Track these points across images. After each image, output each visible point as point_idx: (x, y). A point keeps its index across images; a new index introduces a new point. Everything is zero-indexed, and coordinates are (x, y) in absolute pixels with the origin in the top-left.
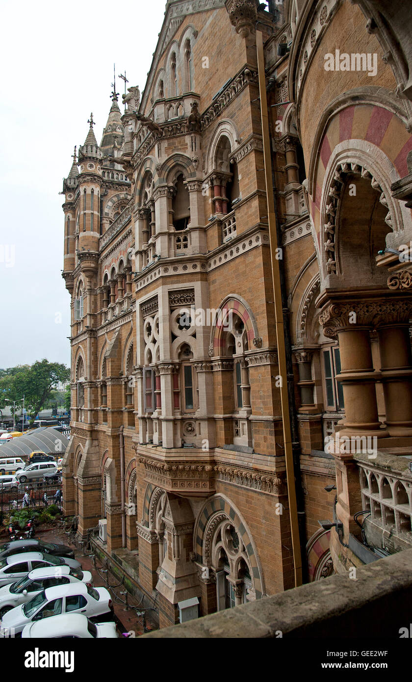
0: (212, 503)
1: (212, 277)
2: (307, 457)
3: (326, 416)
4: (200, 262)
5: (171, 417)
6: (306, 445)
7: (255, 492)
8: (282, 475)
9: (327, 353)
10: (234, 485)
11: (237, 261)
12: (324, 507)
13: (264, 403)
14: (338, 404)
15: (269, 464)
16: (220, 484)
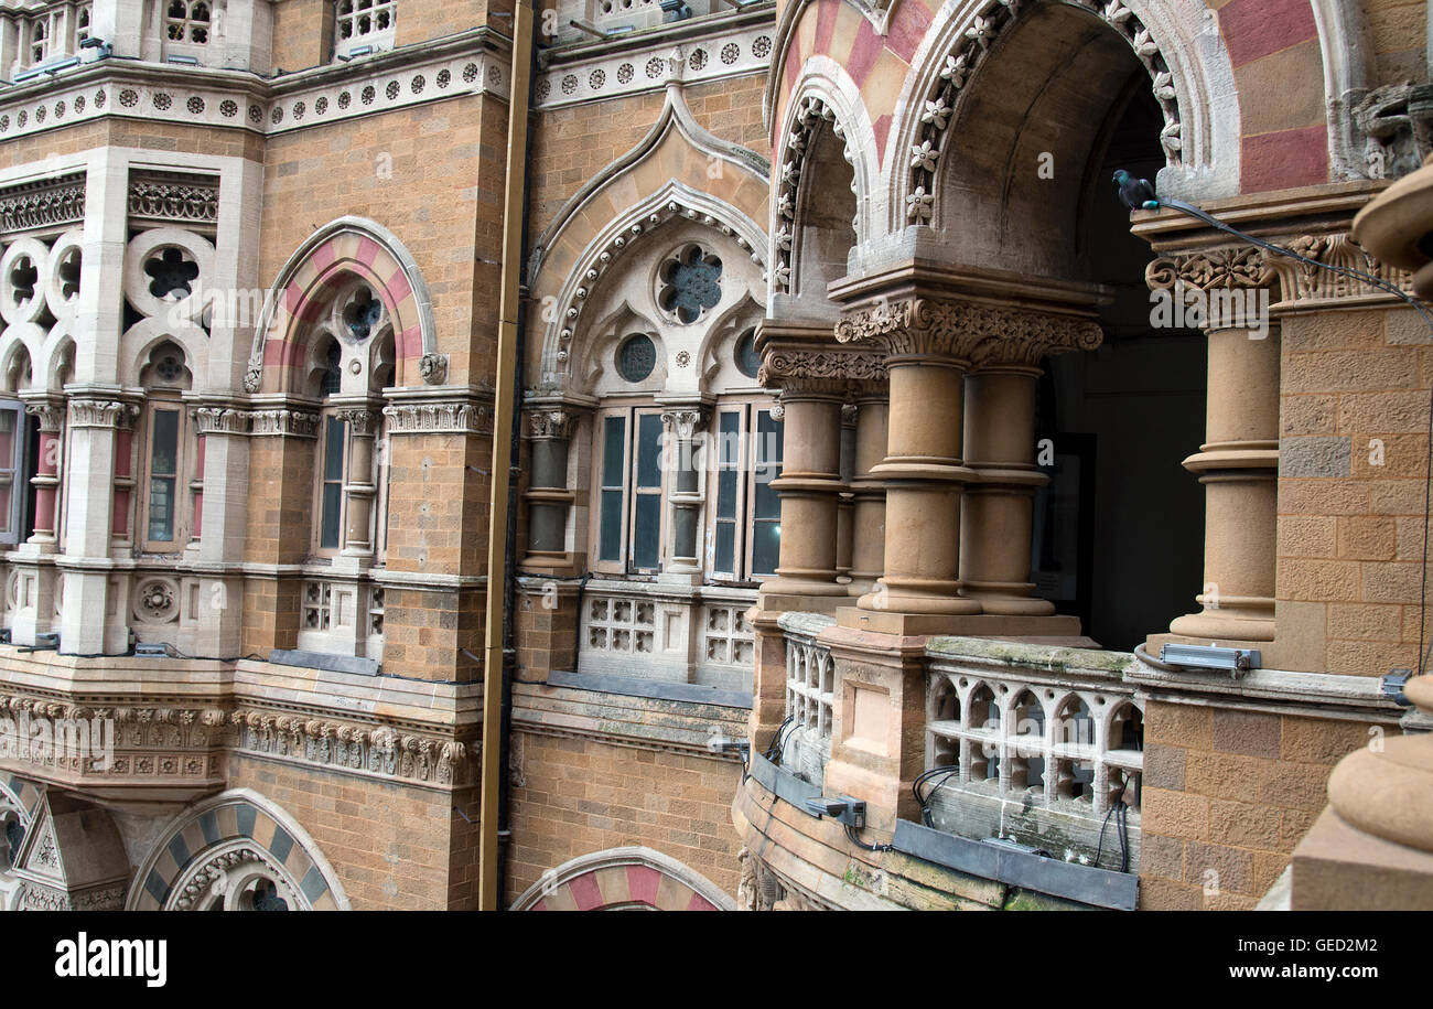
0: (208, 820)
1: (283, 153)
2: (535, 690)
3: (592, 585)
4: (248, 96)
5: (106, 562)
6: (535, 657)
7: (373, 780)
8: (469, 734)
9: (616, 425)
10: (297, 765)
11: (388, 122)
12: (570, 816)
13: (432, 538)
14: (632, 557)
15: (439, 705)
16: (245, 763)
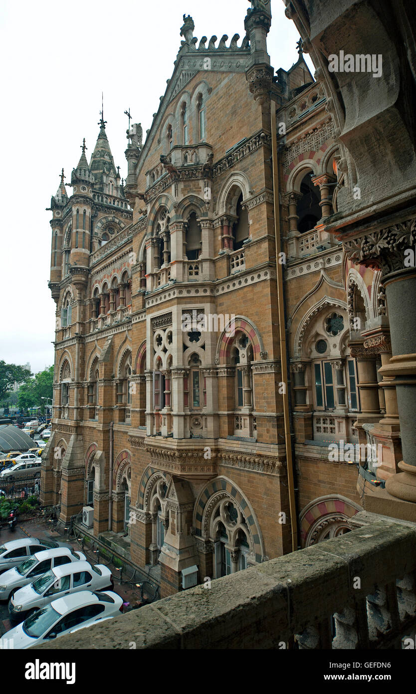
0: (214, 485)
1: (220, 301)
2: (301, 446)
3: (316, 414)
4: (210, 287)
5: (183, 413)
6: (301, 436)
7: (257, 473)
8: (283, 459)
9: (318, 366)
10: (236, 469)
11: (245, 290)
12: (315, 484)
13: (268, 403)
14: (326, 405)
15: (273, 451)
16: (222, 468)
